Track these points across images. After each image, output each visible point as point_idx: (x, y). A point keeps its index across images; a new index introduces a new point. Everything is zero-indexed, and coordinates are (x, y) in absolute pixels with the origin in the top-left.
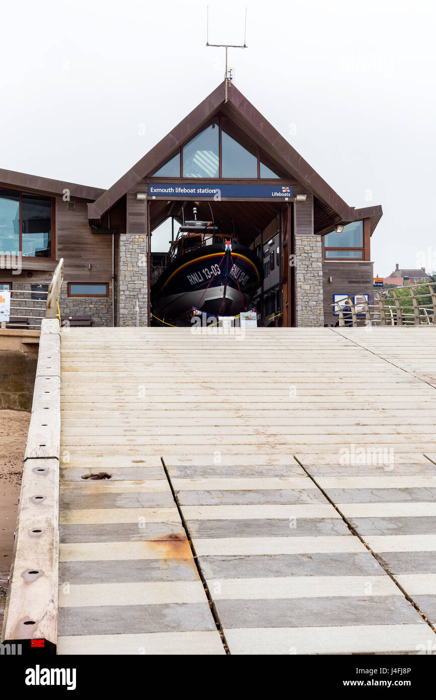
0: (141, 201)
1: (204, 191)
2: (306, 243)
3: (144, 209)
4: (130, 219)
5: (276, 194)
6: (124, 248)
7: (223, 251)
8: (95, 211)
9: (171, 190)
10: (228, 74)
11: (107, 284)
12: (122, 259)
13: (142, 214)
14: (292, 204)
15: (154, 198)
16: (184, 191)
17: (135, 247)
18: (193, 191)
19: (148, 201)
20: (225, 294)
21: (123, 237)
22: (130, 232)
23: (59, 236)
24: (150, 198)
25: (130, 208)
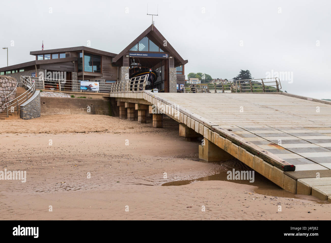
0: (127, 57)
1: (144, 55)
2: (172, 70)
3: (128, 59)
4: (124, 62)
5: (164, 56)
6: (123, 70)
7: (149, 72)
8: (114, 60)
9: (135, 54)
10: (153, 23)
11: (116, 81)
12: (122, 74)
13: (127, 61)
14: (168, 59)
15: (131, 56)
16: (139, 55)
17: (126, 70)
18: (141, 55)
19: (129, 57)
20: (149, 84)
21: (122, 67)
22: (124, 66)
23: (103, 67)
24: (130, 57)
25: (124, 59)
